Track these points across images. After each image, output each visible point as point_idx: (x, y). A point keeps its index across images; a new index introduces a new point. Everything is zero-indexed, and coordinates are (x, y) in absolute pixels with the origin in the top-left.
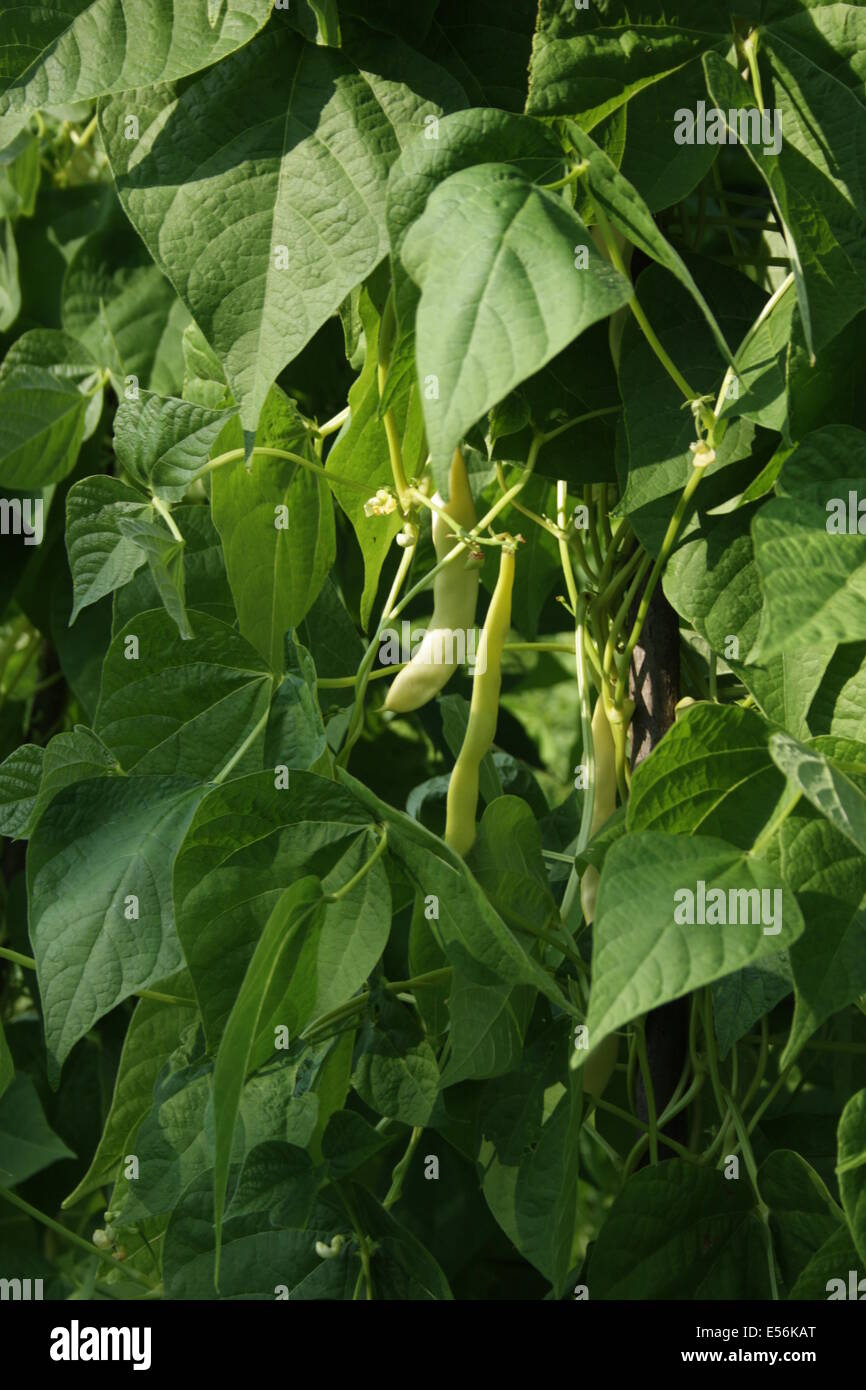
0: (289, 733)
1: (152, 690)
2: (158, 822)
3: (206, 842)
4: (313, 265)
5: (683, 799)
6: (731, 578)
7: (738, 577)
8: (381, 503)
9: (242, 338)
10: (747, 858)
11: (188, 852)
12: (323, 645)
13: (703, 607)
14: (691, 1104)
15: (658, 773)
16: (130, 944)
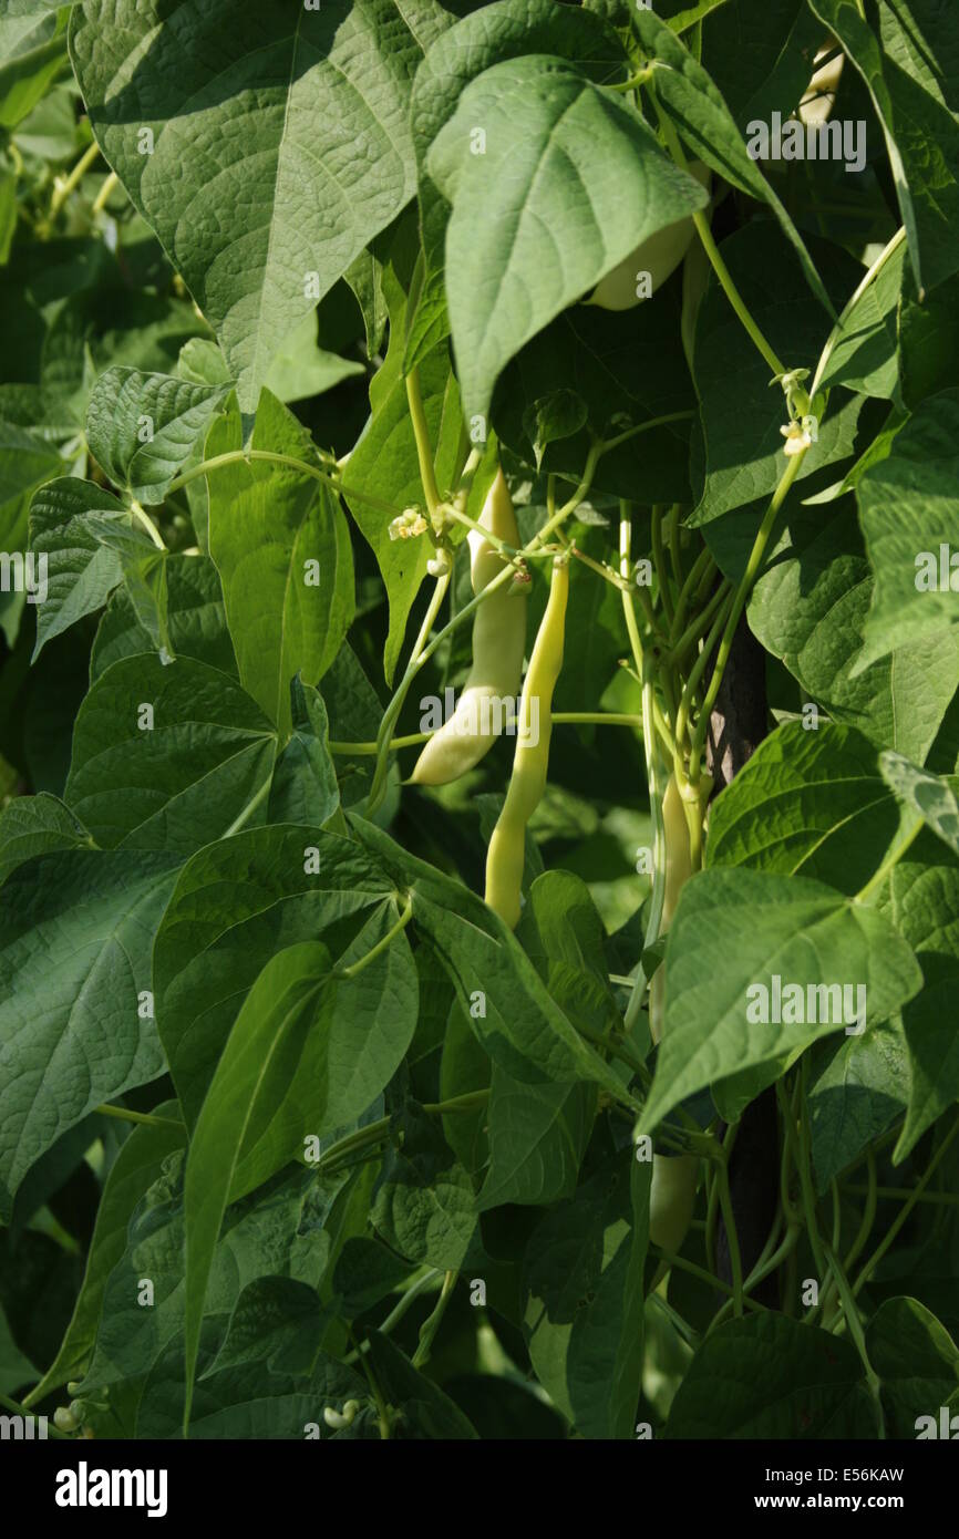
0: (297, 802)
1: (133, 757)
2: (137, 902)
3: (192, 916)
4: (325, 212)
5: (772, 841)
6: (830, 605)
7: (838, 605)
8: (408, 523)
9: (240, 302)
10: (852, 905)
11: (169, 930)
12: (342, 722)
13: (796, 641)
14: (784, 1263)
15: (743, 806)
16: (101, 1044)
